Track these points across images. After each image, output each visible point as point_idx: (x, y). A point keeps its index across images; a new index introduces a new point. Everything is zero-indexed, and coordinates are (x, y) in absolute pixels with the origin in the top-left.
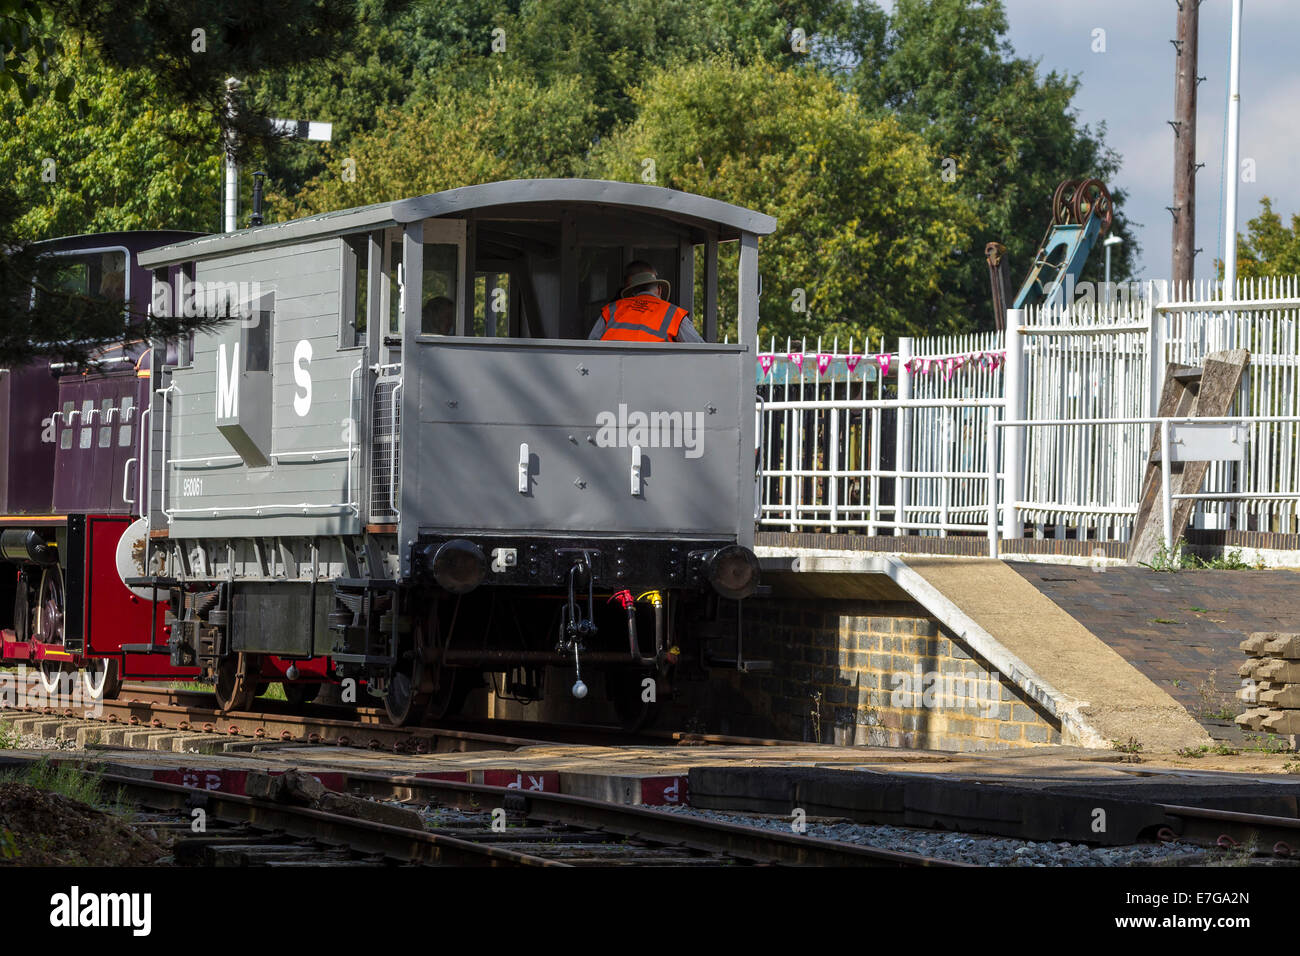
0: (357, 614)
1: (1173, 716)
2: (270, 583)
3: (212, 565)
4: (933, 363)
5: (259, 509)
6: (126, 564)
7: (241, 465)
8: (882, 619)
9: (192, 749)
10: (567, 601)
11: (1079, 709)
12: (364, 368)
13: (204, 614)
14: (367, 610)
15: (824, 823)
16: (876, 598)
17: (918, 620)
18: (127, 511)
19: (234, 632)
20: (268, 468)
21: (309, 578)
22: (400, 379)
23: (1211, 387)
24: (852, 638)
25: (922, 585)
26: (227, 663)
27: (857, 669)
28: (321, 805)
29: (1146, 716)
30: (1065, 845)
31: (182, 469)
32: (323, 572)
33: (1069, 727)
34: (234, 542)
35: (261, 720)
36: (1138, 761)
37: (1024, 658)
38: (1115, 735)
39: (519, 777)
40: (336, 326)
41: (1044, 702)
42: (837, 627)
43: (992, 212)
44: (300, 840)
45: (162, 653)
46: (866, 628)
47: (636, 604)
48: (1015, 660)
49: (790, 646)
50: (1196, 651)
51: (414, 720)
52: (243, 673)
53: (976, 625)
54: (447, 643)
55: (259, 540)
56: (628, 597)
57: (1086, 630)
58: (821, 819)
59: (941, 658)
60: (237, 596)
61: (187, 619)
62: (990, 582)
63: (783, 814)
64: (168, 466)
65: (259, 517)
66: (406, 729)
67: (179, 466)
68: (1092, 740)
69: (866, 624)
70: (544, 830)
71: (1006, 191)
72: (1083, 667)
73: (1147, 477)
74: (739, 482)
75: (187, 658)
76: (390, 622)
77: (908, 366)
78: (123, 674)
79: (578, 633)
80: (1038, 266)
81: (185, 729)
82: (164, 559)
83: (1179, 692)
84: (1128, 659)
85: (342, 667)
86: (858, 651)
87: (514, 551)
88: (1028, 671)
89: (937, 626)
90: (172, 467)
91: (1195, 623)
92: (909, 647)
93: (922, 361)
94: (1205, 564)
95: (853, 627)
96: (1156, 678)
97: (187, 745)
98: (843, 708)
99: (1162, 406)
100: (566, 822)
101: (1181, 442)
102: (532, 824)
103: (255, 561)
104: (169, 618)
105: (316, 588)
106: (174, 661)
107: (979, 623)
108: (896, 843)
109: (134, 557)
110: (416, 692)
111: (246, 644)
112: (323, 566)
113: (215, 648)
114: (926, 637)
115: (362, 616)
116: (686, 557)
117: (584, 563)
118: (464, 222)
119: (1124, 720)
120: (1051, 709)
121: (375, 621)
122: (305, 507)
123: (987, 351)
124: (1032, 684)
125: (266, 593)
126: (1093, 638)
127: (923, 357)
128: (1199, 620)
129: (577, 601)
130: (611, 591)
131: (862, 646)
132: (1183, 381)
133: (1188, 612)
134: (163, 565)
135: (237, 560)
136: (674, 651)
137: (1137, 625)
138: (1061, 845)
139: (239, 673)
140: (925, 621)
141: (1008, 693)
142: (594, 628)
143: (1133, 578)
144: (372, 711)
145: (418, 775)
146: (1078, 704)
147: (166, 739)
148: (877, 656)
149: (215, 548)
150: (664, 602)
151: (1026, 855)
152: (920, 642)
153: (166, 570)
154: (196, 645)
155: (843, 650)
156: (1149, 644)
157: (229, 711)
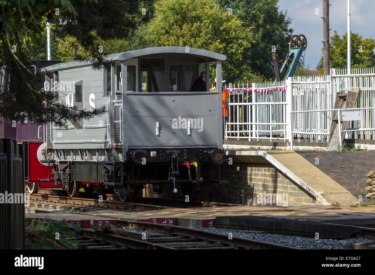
0: (110, 171)
1: (348, 195)
2: (84, 162)
3: (66, 156)
4: (262, 90)
5: (80, 141)
6: (40, 156)
7: (74, 128)
8: (260, 168)
9: (62, 209)
10: (171, 166)
11: (321, 194)
12: (111, 102)
13: (64, 170)
14: (113, 170)
15: (258, 233)
16: (258, 162)
17: (271, 168)
18: (39, 141)
19: (73, 175)
20: (82, 130)
21: (96, 161)
22: (122, 105)
23: (350, 99)
24: (251, 173)
25: (273, 159)
26: (71, 185)
27: (253, 182)
28: (117, 233)
29: (340, 196)
30: (331, 240)
31: (56, 129)
32: (100, 159)
33: (318, 199)
34: (72, 150)
35: (81, 200)
36: (339, 209)
37: (303, 179)
38: (331, 201)
39: (166, 220)
40: (102, 89)
41: (311, 192)
42: (247, 170)
43: (256, 36)
44: (112, 244)
45: (52, 181)
46: (255, 171)
47: (190, 166)
48: (301, 180)
49: (233, 176)
50: (351, 176)
51: (128, 200)
52: (76, 187)
53: (289, 170)
54: (137, 178)
55: (80, 150)
56: (188, 164)
57: (320, 171)
58: (257, 232)
59: (279, 179)
60: (73, 165)
61: (59, 172)
62: (292, 158)
63: (245, 230)
64: (52, 128)
65: (80, 143)
66: (126, 203)
67: (55, 129)
68: (325, 203)
69: (255, 170)
70: (178, 237)
71: (260, 30)
72: (321, 182)
73: (332, 125)
74: (218, 130)
75: (59, 183)
76: (121, 173)
77: (255, 91)
78: (40, 187)
79: (174, 175)
80: (287, 59)
81: (59, 202)
82: (51, 155)
83: (348, 188)
84: (333, 179)
85: (107, 186)
86: (253, 177)
87: (155, 152)
88: (305, 183)
89: (277, 170)
90: (53, 129)
91: (351, 167)
92: (269, 176)
93: (259, 89)
94: (351, 150)
95: (251, 170)
96: (342, 184)
97: (60, 208)
98: (249, 193)
99: (335, 104)
100: (184, 235)
101: (343, 116)
102: (174, 235)
103: (79, 155)
104: (53, 171)
105: (98, 164)
106: (56, 184)
107: (290, 170)
108: (282, 240)
109: (42, 154)
110: (128, 193)
111: (77, 179)
112: (100, 157)
113: (67, 180)
114: (274, 173)
115: (112, 171)
116: (204, 152)
117: (175, 155)
118: (137, 59)
119: (334, 197)
120: (313, 194)
121: (116, 173)
122: (94, 141)
123: (278, 86)
124: (307, 187)
125: (82, 164)
126: (322, 173)
127: (259, 88)
128: (351, 166)
129: (174, 166)
130: (183, 162)
131: (254, 176)
132: (341, 97)
133: (348, 164)
134: (51, 156)
135: (73, 155)
136: (201, 179)
137: (335, 169)
138: (330, 240)
139: (74, 187)
140: (273, 168)
141: (299, 189)
142: (179, 173)
143: (331, 155)
144: (111, 195)
145: (137, 220)
146: (320, 192)
147: (54, 206)
148: (259, 178)
149: (66, 152)
150: (198, 165)
151: (320, 243)
152: (272, 175)
153: (52, 158)
154: (62, 179)
155: (248, 177)
156: (338, 174)
157: (72, 197)
